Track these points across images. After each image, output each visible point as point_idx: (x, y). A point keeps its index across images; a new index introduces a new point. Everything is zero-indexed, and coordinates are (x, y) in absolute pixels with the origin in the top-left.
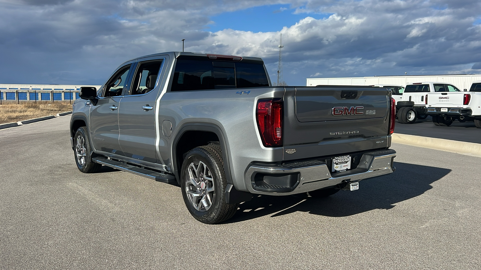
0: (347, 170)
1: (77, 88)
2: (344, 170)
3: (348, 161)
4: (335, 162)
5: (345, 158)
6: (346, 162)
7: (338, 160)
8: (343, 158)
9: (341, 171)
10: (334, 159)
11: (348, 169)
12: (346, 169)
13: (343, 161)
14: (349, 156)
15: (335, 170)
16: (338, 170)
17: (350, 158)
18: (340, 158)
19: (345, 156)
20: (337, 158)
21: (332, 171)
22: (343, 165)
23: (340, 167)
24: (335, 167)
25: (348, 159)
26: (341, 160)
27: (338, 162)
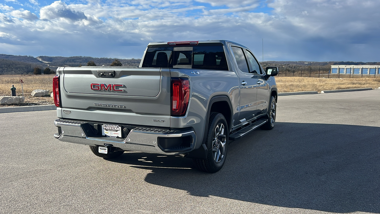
4: (104, 128)
5: (114, 127)
6: (117, 131)
7: (107, 127)
8: (112, 127)
9: (110, 137)
11: (120, 137)
12: (117, 136)
13: (113, 129)
14: (118, 126)
15: (106, 135)
16: (108, 136)
17: (120, 128)
18: (109, 126)
19: (114, 125)
20: (106, 125)
21: (102, 135)
22: (113, 132)
23: (110, 133)
24: (105, 132)
25: (117, 128)
26: (110, 127)
27: (107, 129)
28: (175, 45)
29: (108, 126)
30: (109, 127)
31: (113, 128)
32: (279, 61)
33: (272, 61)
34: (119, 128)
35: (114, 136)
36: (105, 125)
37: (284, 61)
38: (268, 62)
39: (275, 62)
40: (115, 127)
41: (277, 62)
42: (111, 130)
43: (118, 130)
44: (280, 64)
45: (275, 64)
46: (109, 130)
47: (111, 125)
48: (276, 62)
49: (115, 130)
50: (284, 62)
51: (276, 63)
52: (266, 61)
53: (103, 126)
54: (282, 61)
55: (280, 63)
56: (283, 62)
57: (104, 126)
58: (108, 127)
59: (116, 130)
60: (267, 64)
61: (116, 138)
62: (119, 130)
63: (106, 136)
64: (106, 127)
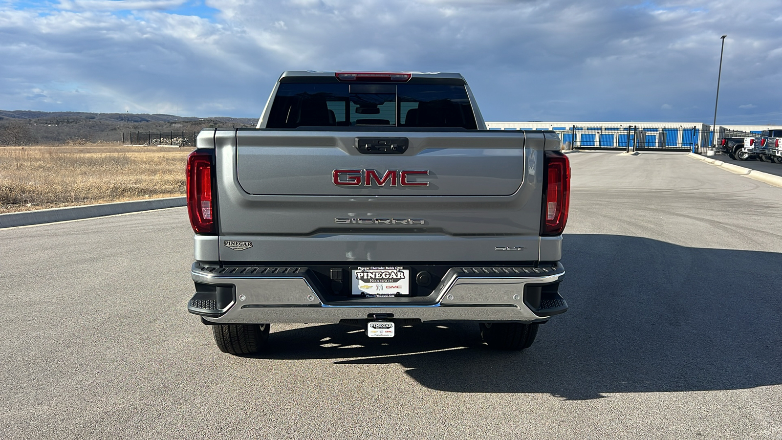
0: (398, 295)
1: (553, 127)
2: (388, 295)
3: (399, 277)
4: (359, 276)
5: (390, 271)
6: (396, 280)
8: (383, 271)
9: (378, 296)
10: (357, 269)
11: (402, 293)
12: (395, 293)
14: (401, 268)
15: (363, 293)
16: (370, 295)
17: (407, 272)
18: (374, 269)
19: (388, 267)
20: (365, 268)
21: (353, 294)
22: (385, 284)
23: (374, 288)
24: (361, 287)
25: (399, 273)
26: (377, 274)
27: (369, 278)
28: (355, 79)
29: (371, 271)
30: (374, 273)
31: (386, 275)
32: (240, 118)
33: (224, 117)
34: (402, 274)
35: (387, 293)
36: (362, 269)
37: (248, 118)
38: (217, 120)
39: (231, 119)
40: (392, 271)
41: (235, 119)
42: (379, 279)
43: (401, 278)
44: (241, 124)
45: (231, 122)
46: (375, 279)
47: (381, 268)
48: (233, 119)
49: (390, 278)
50: (249, 120)
51: (233, 122)
52: (213, 116)
53: (356, 271)
54: (244, 118)
55: (242, 122)
56: (246, 119)
57: (360, 271)
58: (372, 273)
59: (395, 277)
60: (216, 124)
61: (394, 296)
62: (403, 277)
63: (363, 295)
64: (365, 274)
